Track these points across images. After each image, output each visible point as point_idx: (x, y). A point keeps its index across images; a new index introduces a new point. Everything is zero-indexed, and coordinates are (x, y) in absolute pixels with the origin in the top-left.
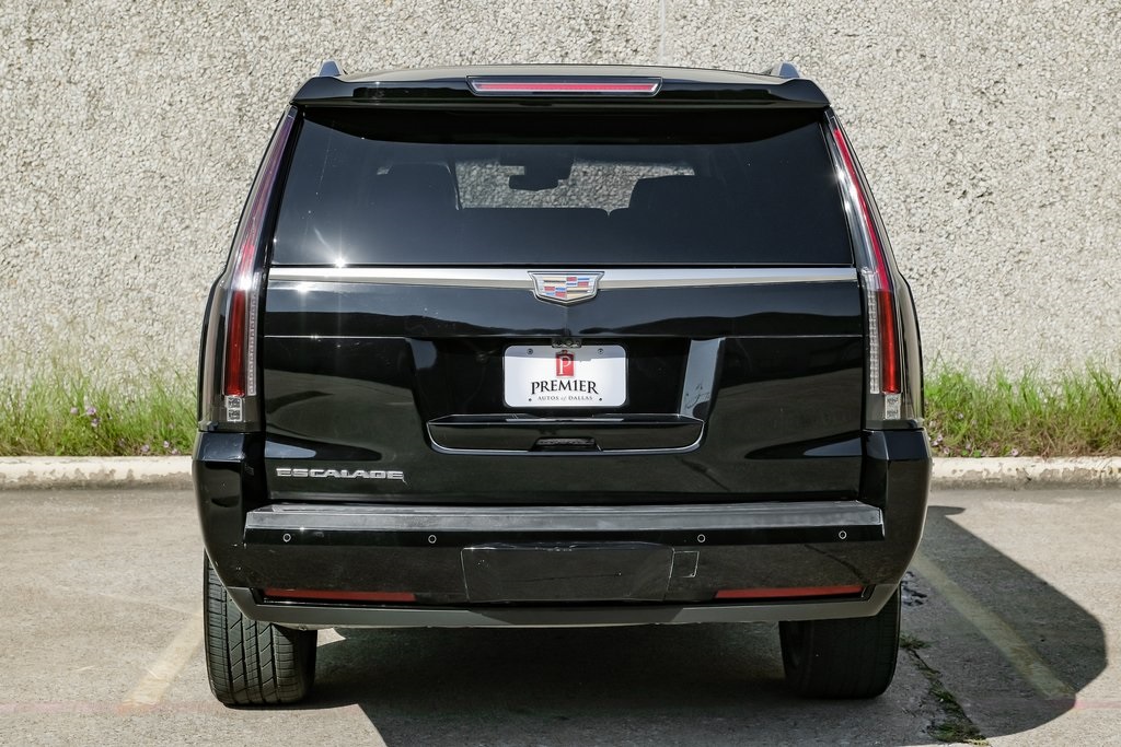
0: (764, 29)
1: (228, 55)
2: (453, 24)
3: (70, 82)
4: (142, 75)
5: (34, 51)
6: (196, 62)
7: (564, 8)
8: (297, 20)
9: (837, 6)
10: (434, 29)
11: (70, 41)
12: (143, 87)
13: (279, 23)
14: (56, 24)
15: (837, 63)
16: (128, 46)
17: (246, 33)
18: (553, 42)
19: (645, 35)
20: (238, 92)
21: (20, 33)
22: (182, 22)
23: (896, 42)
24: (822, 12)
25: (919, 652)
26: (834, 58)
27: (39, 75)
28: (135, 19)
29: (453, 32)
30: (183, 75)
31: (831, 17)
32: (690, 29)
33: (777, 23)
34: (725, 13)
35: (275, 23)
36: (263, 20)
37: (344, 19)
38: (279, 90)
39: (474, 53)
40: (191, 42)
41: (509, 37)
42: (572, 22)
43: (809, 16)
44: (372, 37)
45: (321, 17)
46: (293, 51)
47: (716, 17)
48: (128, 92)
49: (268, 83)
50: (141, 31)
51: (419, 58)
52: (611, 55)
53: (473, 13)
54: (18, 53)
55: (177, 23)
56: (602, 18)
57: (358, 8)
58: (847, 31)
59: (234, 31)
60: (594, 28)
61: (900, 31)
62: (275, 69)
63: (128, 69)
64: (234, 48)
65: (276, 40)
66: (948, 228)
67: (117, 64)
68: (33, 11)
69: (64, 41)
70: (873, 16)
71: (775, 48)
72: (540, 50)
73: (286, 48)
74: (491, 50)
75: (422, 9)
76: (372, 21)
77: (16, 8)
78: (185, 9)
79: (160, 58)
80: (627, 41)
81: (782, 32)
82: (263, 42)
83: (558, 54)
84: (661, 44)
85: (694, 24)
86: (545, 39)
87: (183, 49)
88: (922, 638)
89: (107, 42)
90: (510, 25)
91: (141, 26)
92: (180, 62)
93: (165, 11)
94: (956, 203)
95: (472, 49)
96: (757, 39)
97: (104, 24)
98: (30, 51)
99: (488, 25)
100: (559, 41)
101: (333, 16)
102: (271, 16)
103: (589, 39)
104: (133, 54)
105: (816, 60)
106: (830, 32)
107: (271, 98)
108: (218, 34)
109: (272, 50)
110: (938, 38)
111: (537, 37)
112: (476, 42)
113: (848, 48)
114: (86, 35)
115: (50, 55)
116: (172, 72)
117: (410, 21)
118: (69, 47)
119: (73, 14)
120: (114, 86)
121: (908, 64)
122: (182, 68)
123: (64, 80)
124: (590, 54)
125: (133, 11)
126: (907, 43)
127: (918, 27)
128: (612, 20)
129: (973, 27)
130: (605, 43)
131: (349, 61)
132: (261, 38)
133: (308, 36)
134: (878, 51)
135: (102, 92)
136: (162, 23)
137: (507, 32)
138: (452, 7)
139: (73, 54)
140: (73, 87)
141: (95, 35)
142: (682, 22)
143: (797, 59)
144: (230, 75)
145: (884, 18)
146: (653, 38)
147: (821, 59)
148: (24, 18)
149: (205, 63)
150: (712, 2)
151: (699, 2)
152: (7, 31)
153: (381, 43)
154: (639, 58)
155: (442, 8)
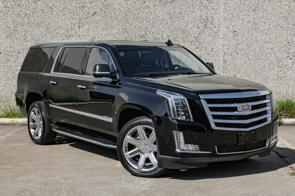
0: (245, 22)
1: (123, 29)
2: (173, 21)
3: (88, 36)
4: (104, 34)
5: (80, 29)
6: (116, 31)
7: (199, 17)
8: (138, 21)
9: (262, 16)
10: (169, 22)
11: (88, 26)
12: (104, 36)
13: (134, 22)
14: (85, 23)
15: (262, 29)
16: (101, 27)
17: (127, 24)
18: (196, 25)
19: (217, 23)
20: (125, 37)
21: (77, 25)
22: (113, 22)
23: (275, 24)
24: (258, 17)
25: (284, 158)
26: (261, 28)
27: (81, 34)
28: (102, 21)
29: (173, 23)
30: (113, 34)
31: (260, 19)
32: (228, 22)
33: (248, 20)
34: (235, 18)
35: (133, 22)
36: (131, 21)
37: (149, 21)
38: (134, 37)
39: (178, 28)
40: (115, 26)
41: (186, 24)
42: (200, 20)
43: (255, 18)
44: (155, 24)
45: (143, 20)
46: (137, 28)
47: (234, 19)
48: (101, 38)
49: (132, 35)
50: (104, 24)
51: (166, 29)
52: (209, 28)
53: (178, 19)
54: (77, 29)
55: (112, 22)
56: (207, 19)
57: (152, 18)
58: (264, 22)
59: (124, 24)
60: (205, 22)
61: (276, 21)
62: (133, 32)
63: (101, 32)
64: (124, 27)
65: (134, 26)
66: (287, 67)
67: (98, 31)
68: (80, 20)
69: (87, 26)
70: (270, 18)
71: (247, 26)
72: (193, 27)
73: (136, 27)
74: (182, 27)
75: (166, 18)
76: (155, 21)
77: (76, 19)
78: (113, 19)
79: (108, 30)
80: (213, 25)
81: (249, 22)
82: (131, 26)
83: (197, 28)
84: (221, 25)
85: (228, 20)
86: (194, 24)
87: (113, 28)
88: (285, 156)
89: (96, 26)
90: (186, 21)
91: (104, 23)
92: (112, 31)
93: (109, 19)
94: (289, 61)
95: (178, 27)
96: (243, 24)
97: (95, 22)
98: (79, 29)
99: (181, 21)
100: (197, 25)
101: (146, 20)
102: (132, 20)
103: (204, 24)
104: (102, 29)
105: (257, 28)
106: (260, 22)
107: (133, 39)
108: (121, 24)
109: (132, 28)
110: (285, 23)
111: (192, 24)
112: (179, 25)
113: (264, 25)
114: (91, 25)
115: (84, 30)
116: (110, 33)
117: (164, 20)
118: (88, 28)
119: (89, 20)
120: (98, 36)
121: (278, 29)
122: (113, 32)
123: (87, 35)
124: (205, 28)
125: (102, 19)
126: (278, 24)
127: (280, 20)
128: (210, 20)
129: (293, 20)
130: (208, 25)
131: (150, 30)
132: (130, 25)
133: (141, 24)
134: (271, 26)
135: (95, 38)
136: (108, 22)
137: (185, 23)
138: (173, 17)
139: (89, 29)
140: (89, 37)
141: (94, 25)
142: (226, 20)
143: (252, 28)
144: (123, 33)
145: (272, 18)
146: (219, 24)
147: (258, 28)
148: (78, 22)
149: (118, 31)
150: (233, 15)
151: (230, 16)
152: (74, 24)
153: (157, 26)
154: (216, 28)
155: (171, 18)
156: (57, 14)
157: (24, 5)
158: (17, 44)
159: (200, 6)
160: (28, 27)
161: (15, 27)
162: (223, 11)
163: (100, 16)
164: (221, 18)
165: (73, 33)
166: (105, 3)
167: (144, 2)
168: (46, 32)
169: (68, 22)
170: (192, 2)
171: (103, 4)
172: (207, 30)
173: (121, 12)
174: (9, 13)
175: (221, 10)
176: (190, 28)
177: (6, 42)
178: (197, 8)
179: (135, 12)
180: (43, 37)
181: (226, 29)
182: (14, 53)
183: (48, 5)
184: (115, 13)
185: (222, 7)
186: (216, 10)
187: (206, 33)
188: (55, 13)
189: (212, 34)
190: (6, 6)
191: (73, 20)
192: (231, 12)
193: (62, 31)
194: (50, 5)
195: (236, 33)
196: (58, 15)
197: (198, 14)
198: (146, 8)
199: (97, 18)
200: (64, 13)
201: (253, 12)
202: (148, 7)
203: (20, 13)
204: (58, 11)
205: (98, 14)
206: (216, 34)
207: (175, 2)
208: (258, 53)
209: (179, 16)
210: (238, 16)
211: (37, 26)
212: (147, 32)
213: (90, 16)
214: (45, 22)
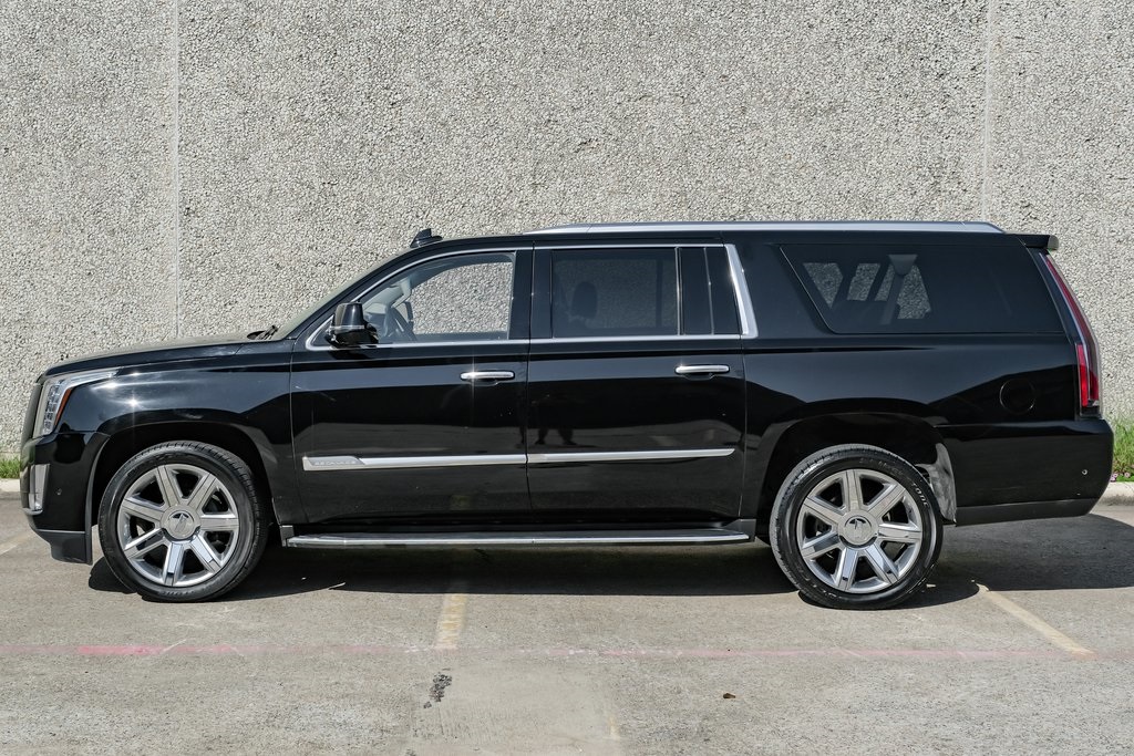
0: (1058, 175)
1: (674, 194)
2: (834, 171)
4: (613, 208)
5: (538, 191)
6: (651, 199)
7: (914, 160)
8: (723, 169)
9: (1112, 158)
10: (821, 175)
11: (563, 184)
13: (710, 171)
14: (553, 173)
15: (1109, 199)
16: (603, 188)
17: (687, 179)
18: (906, 184)
19: (972, 179)
21: (528, 179)
22: (642, 171)
24: (1101, 162)
26: (1108, 195)
27: (541, 210)
28: (609, 169)
29: (834, 177)
31: (1107, 166)
32: (1005, 175)
33: (1068, 170)
34: (1030, 163)
35: (707, 171)
36: (699, 169)
37: (756, 168)
39: (849, 192)
40: (648, 185)
41: (874, 181)
42: (920, 170)
44: (776, 180)
45: (740, 167)
46: (720, 191)
47: (1024, 166)
50: (613, 178)
51: (809, 196)
52: (947, 193)
53: (848, 164)
54: (526, 193)
55: (638, 172)
56: (942, 167)
57: (767, 160)
58: (1119, 176)
59: (678, 177)
60: (936, 174)
62: (706, 203)
64: (677, 189)
65: (708, 184)
67: (595, 201)
68: (538, 163)
69: (559, 184)
71: (1066, 188)
72: (896, 189)
73: (715, 189)
74: (861, 190)
77: (526, 162)
79: (626, 196)
80: (959, 183)
82: (699, 184)
83: (909, 193)
84: (983, 186)
85: (1007, 171)
87: (642, 190)
89: (589, 185)
90: (875, 172)
95: (847, 189)
96: (1053, 181)
97: (587, 172)
98: (535, 192)
100: (910, 184)
101: (748, 166)
103: (932, 182)
104: (607, 193)
106: (1107, 176)
108: (667, 179)
109: (705, 190)
114: (574, 180)
115: (548, 195)
117: (804, 169)
118: (562, 189)
119: (565, 166)
123: (558, 212)
124: (932, 192)
125: (607, 163)
128: (948, 168)
130: (943, 185)
132: (697, 181)
133: (730, 180)
136: (628, 172)
137: (872, 177)
138: (834, 159)
139: (565, 194)
142: (999, 170)
143: (1082, 196)
146: (978, 181)
147: (1100, 195)
148: (531, 169)
149: (658, 199)
150: (1021, 155)
151: (1012, 155)
152: (519, 178)
153: (783, 185)
154: (967, 195)
155: (827, 161)
156: (465, 145)
157: (358, 114)
158: (333, 237)
159: (920, 125)
160: (370, 186)
161: (326, 186)
162: (991, 143)
163: (603, 153)
164: (984, 163)
165: (515, 205)
166: (618, 112)
167: (744, 111)
168: (427, 202)
169: (500, 171)
170: (894, 111)
171: (612, 115)
172: (939, 199)
173: (669, 140)
174: (311, 138)
175: (986, 138)
176: (885, 194)
177: (297, 232)
178: (909, 129)
179: (714, 141)
180: (417, 216)
181: (1001, 199)
182: (321, 268)
183: (434, 115)
184: (649, 142)
185: (989, 128)
186: (968, 139)
187: (937, 209)
188: (459, 140)
189: (957, 214)
190: (300, 118)
191: (514, 163)
192: (1015, 145)
193: (479, 199)
194: (443, 116)
195: (1030, 210)
196: (467, 148)
197: (912, 150)
198: (749, 129)
199: (593, 158)
200: (487, 140)
201: (1086, 145)
202: (756, 126)
203: (345, 141)
204: (469, 133)
205: (594, 144)
206: (968, 212)
207: (840, 111)
208: (1099, 273)
209: (854, 155)
210: (1039, 157)
211: (397, 182)
212: (750, 205)
213: (571, 151)
214: (425, 168)
